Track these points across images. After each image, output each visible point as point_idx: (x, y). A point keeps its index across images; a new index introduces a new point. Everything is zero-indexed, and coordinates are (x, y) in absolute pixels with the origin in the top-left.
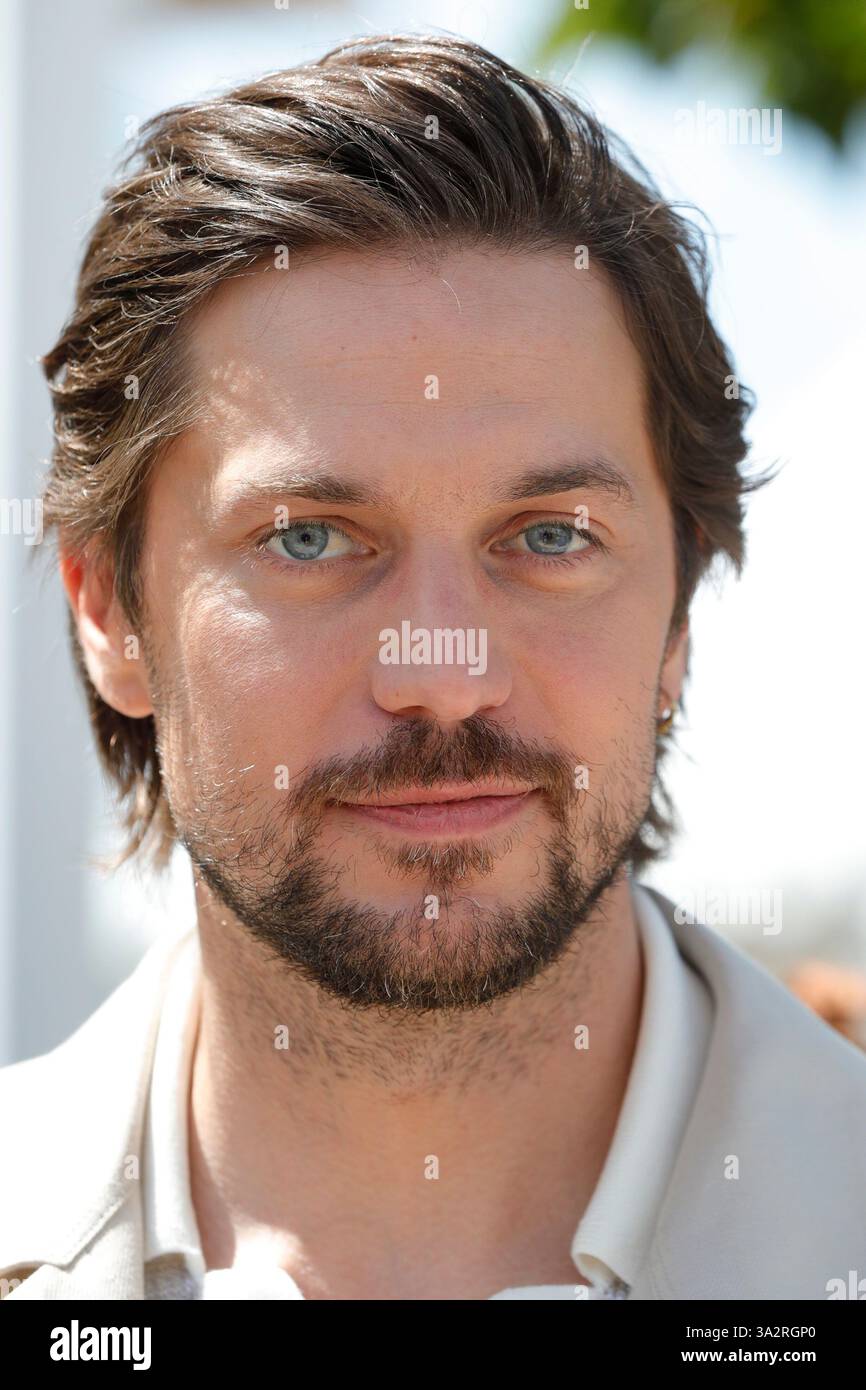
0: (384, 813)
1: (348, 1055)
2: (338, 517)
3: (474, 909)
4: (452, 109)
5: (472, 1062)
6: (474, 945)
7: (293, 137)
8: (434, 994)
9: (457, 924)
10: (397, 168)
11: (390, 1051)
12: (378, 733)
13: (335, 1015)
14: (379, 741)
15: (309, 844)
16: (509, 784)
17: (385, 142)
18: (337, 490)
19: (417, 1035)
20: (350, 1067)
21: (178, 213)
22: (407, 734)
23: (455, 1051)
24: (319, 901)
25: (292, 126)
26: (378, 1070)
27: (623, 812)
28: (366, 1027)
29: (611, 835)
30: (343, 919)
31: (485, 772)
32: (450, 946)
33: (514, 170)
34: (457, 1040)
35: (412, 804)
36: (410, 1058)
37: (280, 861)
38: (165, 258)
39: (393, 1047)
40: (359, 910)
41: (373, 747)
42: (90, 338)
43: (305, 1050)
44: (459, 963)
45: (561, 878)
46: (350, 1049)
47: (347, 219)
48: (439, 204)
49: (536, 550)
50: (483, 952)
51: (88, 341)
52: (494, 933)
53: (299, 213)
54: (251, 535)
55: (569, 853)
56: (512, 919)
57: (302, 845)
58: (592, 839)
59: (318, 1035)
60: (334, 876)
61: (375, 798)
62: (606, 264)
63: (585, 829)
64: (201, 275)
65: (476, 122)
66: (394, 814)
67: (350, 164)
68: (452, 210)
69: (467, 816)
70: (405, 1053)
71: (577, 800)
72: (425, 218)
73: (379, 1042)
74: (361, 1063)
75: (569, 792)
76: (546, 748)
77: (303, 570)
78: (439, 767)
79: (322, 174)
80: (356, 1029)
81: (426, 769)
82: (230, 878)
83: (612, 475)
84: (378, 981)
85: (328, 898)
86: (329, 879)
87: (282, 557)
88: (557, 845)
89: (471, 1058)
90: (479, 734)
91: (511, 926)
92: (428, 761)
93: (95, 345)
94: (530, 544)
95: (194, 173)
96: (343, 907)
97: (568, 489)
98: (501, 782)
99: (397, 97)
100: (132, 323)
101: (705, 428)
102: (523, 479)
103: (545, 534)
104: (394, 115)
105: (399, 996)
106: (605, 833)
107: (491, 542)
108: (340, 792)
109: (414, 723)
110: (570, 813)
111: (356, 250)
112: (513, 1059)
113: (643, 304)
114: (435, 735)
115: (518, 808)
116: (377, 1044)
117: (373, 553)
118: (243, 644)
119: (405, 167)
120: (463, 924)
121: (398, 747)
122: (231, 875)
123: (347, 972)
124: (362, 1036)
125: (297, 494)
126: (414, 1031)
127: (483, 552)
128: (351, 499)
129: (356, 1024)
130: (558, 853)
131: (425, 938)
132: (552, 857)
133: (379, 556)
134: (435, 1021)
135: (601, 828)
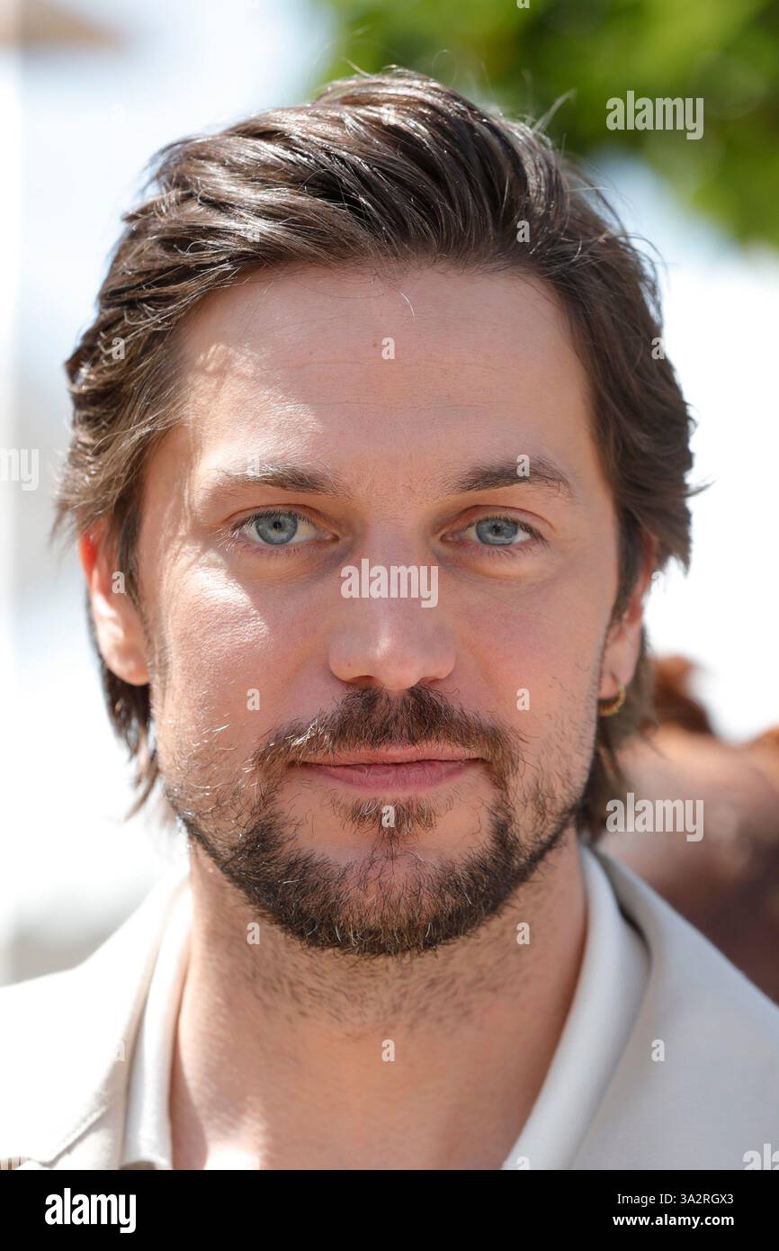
0: (339, 771)
1: (309, 996)
2: (304, 506)
3: (417, 862)
4: (419, 144)
5: (422, 1005)
6: (417, 895)
7: (277, 166)
8: (380, 940)
9: (399, 875)
10: (365, 194)
11: (346, 995)
12: (334, 700)
13: (297, 958)
14: (334, 707)
15: (272, 799)
16: (449, 749)
17: (357, 172)
18: (302, 479)
19: (371, 980)
20: (310, 1006)
21: (172, 230)
22: (359, 701)
23: (404, 995)
24: (280, 850)
25: (276, 156)
26: (334, 1012)
27: (559, 782)
28: (324, 972)
29: (548, 801)
30: (301, 867)
31: (427, 737)
32: (395, 896)
33: (470, 198)
34: (405, 986)
35: (363, 764)
36: (362, 1001)
37: (247, 814)
38: (161, 271)
39: (348, 992)
40: (316, 859)
41: (329, 712)
42: (99, 343)
43: (275, 989)
44: (403, 911)
45: (502, 836)
46: (311, 991)
47: (320, 239)
48: (401, 227)
49: (485, 542)
50: (425, 901)
51: (97, 347)
52: (436, 885)
53: (277, 232)
54: (227, 520)
55: (510, 816)
56: (452, 872)
57: (266, 800)
58: (530, 804)
59: (285, 976)
60: (293, 827)
61: (331, 758)
62: (557, 286)
63: (524, 796)
64: (192, 286)
65: (441, 155)
66: (348, 772)
67: (323, 189)
68: (412, 232)
69: (412, 775)
70: (359, 998)
71: (517, 770)
72: (388, 240)
73: (336, 987)
74: (320, 1004)
75: (510, 764)
76: (488, 721)
77: (271, 554)
78: (387, 731)
79: (300, 198)
80: (316, 974)
81: (374, 733)
82: (205, 830)
83: (553, 472)
84: (330, 926)
85: (288, 847)
86: (289, 831)
87: (254, 542)
88: (498, 808)
89: (419, 1002)
90: (423, 702)
91: (451, 878)
92: (378, 725)
93: (103, 349)
94: (480, 537)
95: (190, 196)
96: (301, 855)
97: (512, 483)
98: (440, 747)
99: (370, 131)
100: (134, 329)
101: (647, 436)
102: (470, 474)
103: (494, 527)
104: (365, 147)
105: (348, 941)
106: (541, 799)
107: (443, 532)
108: (300, 752)
109: (365, 691)
110: (512, 782)
111: (327, 266)
112: (460, 1005)
113: (588, 322)
114: (383, 702)
115: (460, 770)
116: (335, 989)
117: (336, 539)
118: (217, 618)
119: (373, 195)
120: (407, 876)
121: (350, 712)
122: (207, 828)
123: (302, 915)
124: (321, 980)
125: (266, 482)
126: (367, 977)
127: (435, 541)
128: (314, 488)
129: (316, 969)
130: (499, 814)
131: (372, 887)
132: (494, 818)
133: (341, 542)
134: (387, 968)
135: (538, 795)
